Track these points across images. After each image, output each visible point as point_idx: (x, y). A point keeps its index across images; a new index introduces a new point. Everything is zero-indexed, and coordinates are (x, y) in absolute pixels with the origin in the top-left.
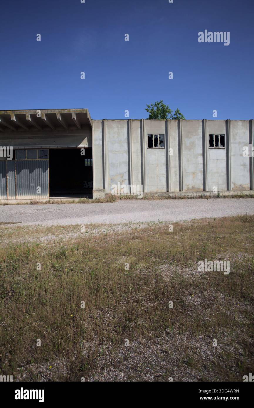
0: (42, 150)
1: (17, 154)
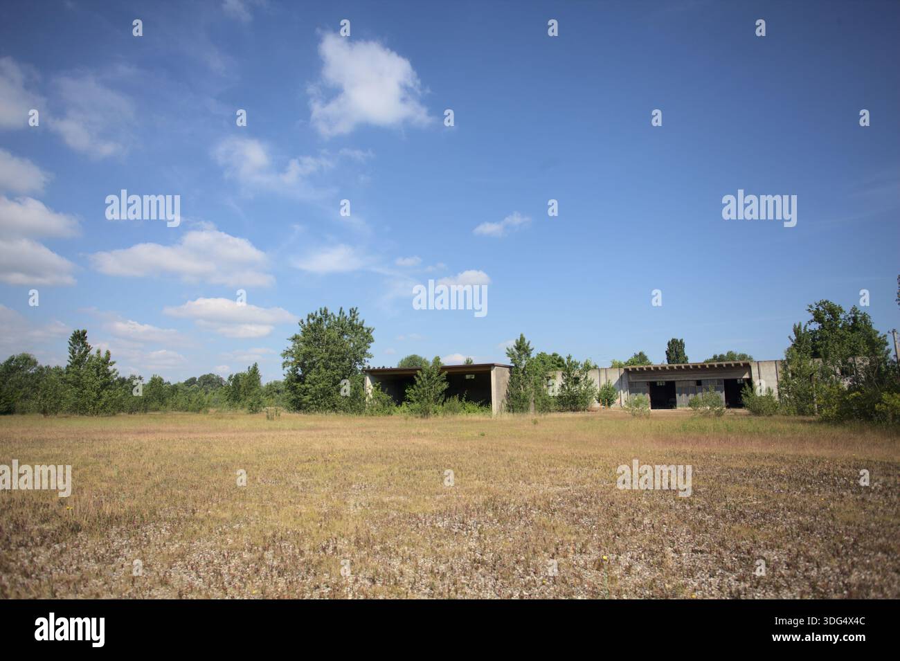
0: (718, 380)
1: (703, 382)
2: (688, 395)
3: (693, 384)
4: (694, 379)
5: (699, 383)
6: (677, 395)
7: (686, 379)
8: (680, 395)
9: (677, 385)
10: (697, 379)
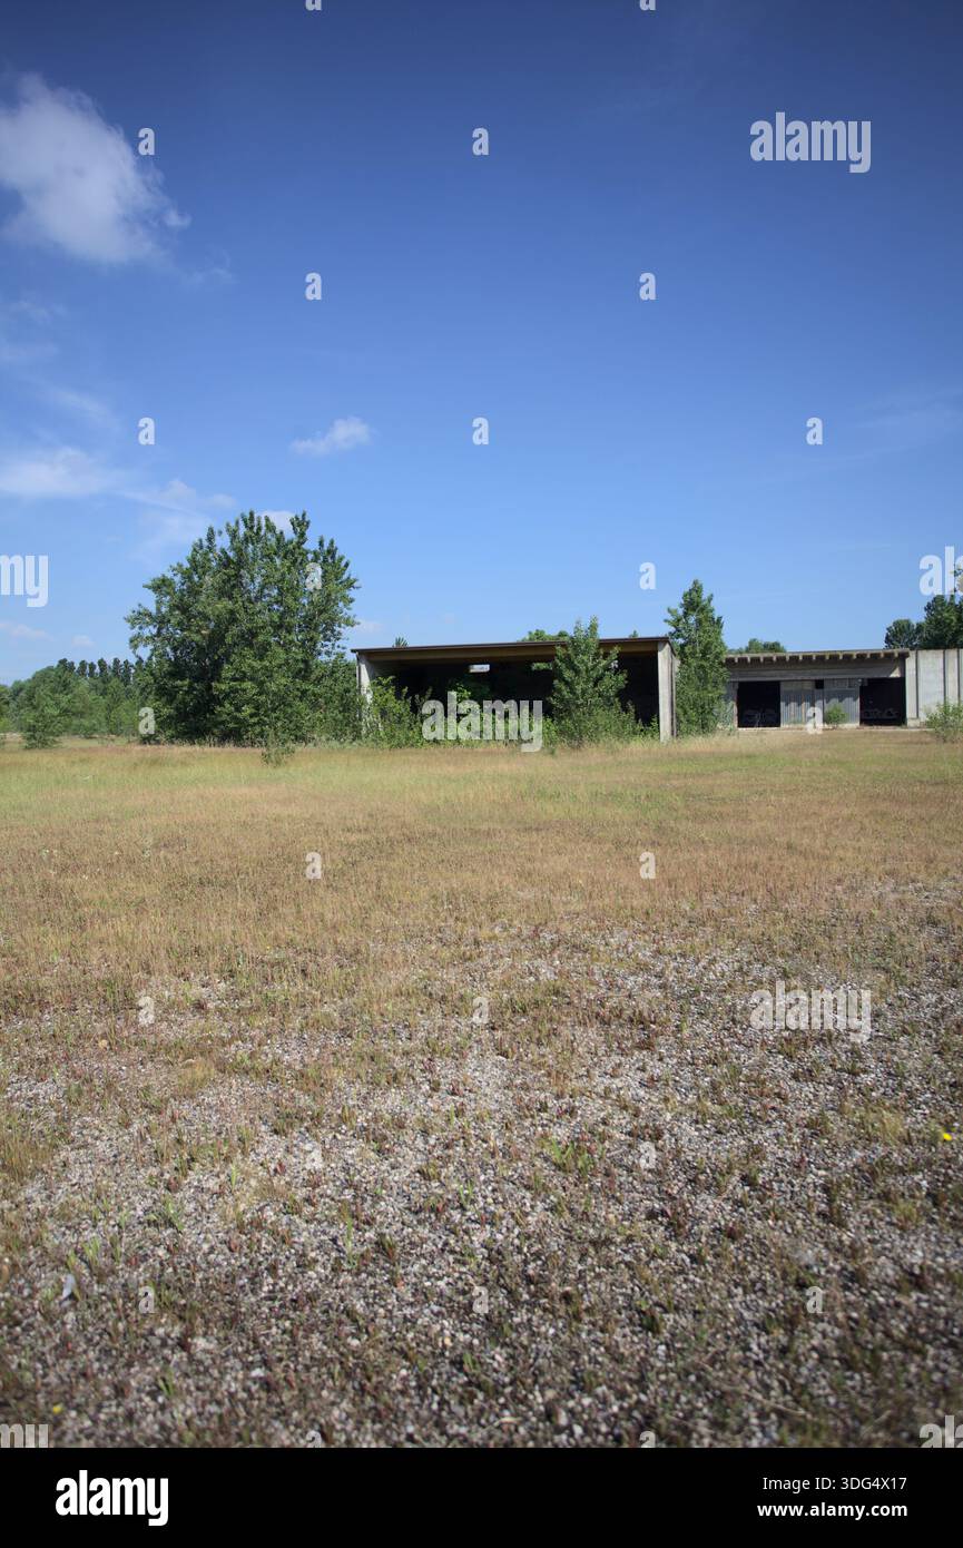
0: (851, 680)
1: (825, 684)
2: (799, 705)
3: (808, 686)
4: (813, 678)
5: (819, 684)
6: (782, 704)
7: (799, 678)
8: (787, 704)
9: (783, 688)
10: (818, 678)
